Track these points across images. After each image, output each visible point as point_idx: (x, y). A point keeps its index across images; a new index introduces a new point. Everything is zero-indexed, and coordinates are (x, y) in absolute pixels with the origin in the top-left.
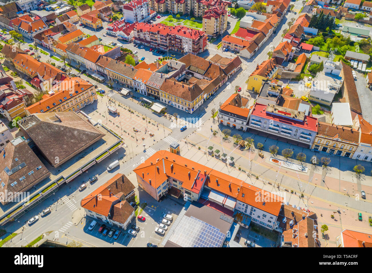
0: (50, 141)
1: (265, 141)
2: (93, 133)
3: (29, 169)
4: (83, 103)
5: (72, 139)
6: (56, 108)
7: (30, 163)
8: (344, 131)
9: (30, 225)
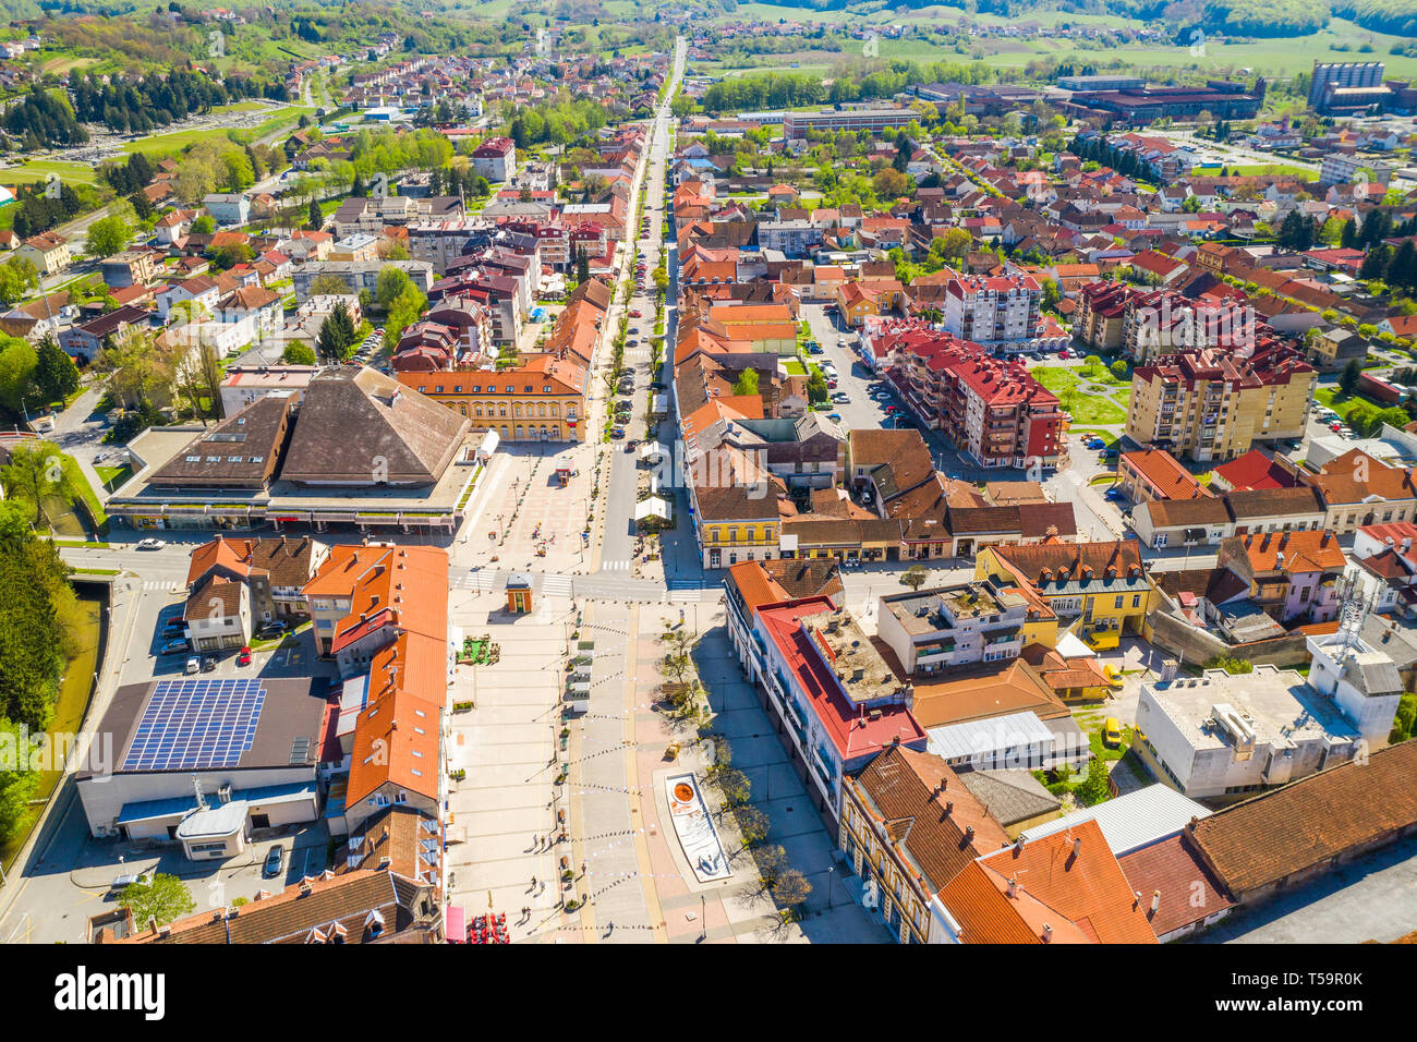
0: (325, 426)
1: (756, 736)
2: (418, 461)
3: (238, 453)
4: (538, 429)
5: (365, 446)
6: (457, 400)
7: (254, 442)
8: (941, 821)
9: (140, 549)
